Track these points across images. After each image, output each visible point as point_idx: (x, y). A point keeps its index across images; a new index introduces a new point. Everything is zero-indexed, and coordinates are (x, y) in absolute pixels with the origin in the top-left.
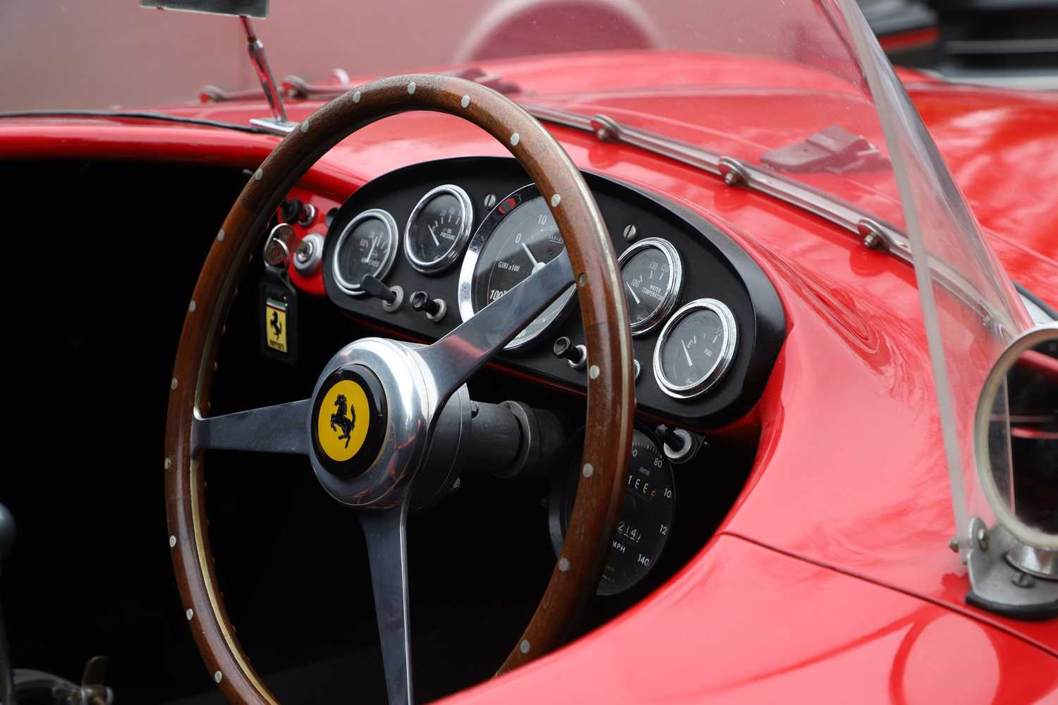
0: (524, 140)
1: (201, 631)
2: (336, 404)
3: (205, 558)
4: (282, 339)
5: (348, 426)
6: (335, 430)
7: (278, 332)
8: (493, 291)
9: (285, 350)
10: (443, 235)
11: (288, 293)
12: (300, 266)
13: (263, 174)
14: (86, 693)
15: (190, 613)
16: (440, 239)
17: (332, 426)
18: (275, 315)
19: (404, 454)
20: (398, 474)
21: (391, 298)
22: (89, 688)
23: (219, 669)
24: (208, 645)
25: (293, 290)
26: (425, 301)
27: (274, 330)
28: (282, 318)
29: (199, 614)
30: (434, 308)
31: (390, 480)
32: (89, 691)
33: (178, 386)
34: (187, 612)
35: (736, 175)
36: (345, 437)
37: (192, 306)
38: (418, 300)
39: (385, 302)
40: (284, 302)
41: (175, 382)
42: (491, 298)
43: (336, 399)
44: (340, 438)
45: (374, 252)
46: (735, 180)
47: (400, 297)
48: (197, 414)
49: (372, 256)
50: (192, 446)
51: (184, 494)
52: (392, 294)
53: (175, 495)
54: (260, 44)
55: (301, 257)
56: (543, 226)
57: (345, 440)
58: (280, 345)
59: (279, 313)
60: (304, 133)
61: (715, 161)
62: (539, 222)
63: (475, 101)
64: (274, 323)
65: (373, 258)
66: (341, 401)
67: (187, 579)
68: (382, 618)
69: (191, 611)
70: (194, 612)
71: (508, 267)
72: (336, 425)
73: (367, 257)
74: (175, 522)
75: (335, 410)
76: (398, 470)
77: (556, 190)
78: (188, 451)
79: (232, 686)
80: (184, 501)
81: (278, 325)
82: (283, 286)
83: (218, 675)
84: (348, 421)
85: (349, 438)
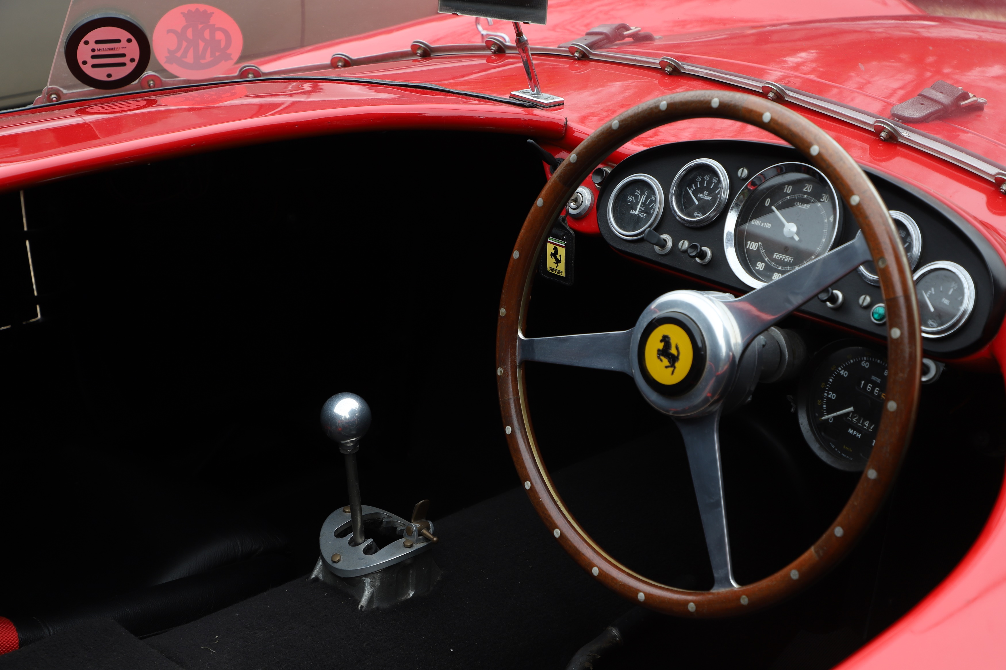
0: (823, 151)
1: (539, 498)
2: (661, 341)
3: (533, 442)
4: (562, 267)
5: (673, 360)
6: (661, 360)
7: (558, 261)
8: (749, 242)
9: (564, 275)
10: (701, 195)
11: (567, 233)
12: (571, 211)
13: (577, 158)
14: (416, 527)
15: (527, 484)
16: (699, 199)
17: (659, 358)
18: (556, 249)
19: (719, 379)
20: (713, 396)
21: (663, 244)
22: (418, 523)
23: (557, 527)
24: (546, 509)
25: (572, 232)
26: (699, 250)
27: (554, 260)
28: (562, 252)
29: (534, 483)
30: (702, 255)
31: (706, 400)
32: (418, 525)
33: (506, 314)
34: (526, 483)
35: (889, 133)
36: (671, 366)
37: (516, 254)
38: (693, 250)
39: (657, 248)
40: (563, 239)
41: (503, 311)
42: (748, 247)
43: (661, 338)
44: (667, 367)
45: (641, 206)
46: (889, 137)
47: (670, 244)
48: (520, 335)
49: (640, 209)
50: (518, 359)
51: (514, 395)
52: (663, 240)
53: (508, 396)
54: (525, 37)
55: (572, 205)
56: (788, 195)
57: (671, 369)
58: (559, 272)
59: (558, 247)
60: (614, 130)
61: (871, 121)
62: (785, 191)
63: (776, 117)
64: (554, 255)
65: (641, 211)
66: (666, 340)
67: (523, 459)
68: (701, 500)
69: (529, 483)
70: (532, 484)
71: (761, 224)
72: (662, 358)
73: (636, 210)
74: (510, 416)
75: (661, 346)
76: (714, 393)
77: (855, 192)
78: (515, 362)
79: (569, 541)
80: (514, 400)
81: (558, 256)
82: (563, 228)
83: (557, 532)
84: (673, 355)
85: (675, 368)
